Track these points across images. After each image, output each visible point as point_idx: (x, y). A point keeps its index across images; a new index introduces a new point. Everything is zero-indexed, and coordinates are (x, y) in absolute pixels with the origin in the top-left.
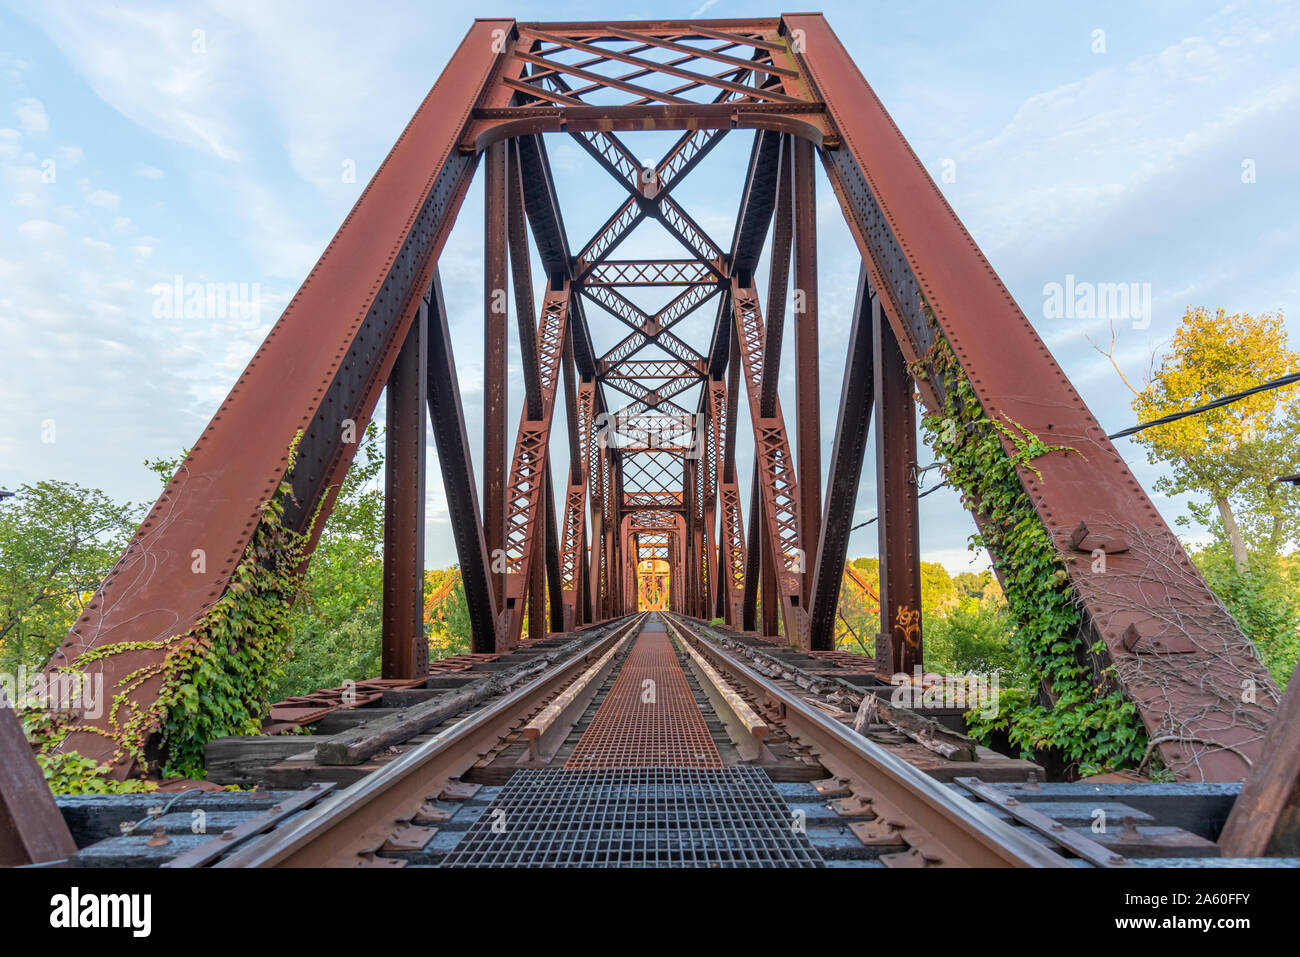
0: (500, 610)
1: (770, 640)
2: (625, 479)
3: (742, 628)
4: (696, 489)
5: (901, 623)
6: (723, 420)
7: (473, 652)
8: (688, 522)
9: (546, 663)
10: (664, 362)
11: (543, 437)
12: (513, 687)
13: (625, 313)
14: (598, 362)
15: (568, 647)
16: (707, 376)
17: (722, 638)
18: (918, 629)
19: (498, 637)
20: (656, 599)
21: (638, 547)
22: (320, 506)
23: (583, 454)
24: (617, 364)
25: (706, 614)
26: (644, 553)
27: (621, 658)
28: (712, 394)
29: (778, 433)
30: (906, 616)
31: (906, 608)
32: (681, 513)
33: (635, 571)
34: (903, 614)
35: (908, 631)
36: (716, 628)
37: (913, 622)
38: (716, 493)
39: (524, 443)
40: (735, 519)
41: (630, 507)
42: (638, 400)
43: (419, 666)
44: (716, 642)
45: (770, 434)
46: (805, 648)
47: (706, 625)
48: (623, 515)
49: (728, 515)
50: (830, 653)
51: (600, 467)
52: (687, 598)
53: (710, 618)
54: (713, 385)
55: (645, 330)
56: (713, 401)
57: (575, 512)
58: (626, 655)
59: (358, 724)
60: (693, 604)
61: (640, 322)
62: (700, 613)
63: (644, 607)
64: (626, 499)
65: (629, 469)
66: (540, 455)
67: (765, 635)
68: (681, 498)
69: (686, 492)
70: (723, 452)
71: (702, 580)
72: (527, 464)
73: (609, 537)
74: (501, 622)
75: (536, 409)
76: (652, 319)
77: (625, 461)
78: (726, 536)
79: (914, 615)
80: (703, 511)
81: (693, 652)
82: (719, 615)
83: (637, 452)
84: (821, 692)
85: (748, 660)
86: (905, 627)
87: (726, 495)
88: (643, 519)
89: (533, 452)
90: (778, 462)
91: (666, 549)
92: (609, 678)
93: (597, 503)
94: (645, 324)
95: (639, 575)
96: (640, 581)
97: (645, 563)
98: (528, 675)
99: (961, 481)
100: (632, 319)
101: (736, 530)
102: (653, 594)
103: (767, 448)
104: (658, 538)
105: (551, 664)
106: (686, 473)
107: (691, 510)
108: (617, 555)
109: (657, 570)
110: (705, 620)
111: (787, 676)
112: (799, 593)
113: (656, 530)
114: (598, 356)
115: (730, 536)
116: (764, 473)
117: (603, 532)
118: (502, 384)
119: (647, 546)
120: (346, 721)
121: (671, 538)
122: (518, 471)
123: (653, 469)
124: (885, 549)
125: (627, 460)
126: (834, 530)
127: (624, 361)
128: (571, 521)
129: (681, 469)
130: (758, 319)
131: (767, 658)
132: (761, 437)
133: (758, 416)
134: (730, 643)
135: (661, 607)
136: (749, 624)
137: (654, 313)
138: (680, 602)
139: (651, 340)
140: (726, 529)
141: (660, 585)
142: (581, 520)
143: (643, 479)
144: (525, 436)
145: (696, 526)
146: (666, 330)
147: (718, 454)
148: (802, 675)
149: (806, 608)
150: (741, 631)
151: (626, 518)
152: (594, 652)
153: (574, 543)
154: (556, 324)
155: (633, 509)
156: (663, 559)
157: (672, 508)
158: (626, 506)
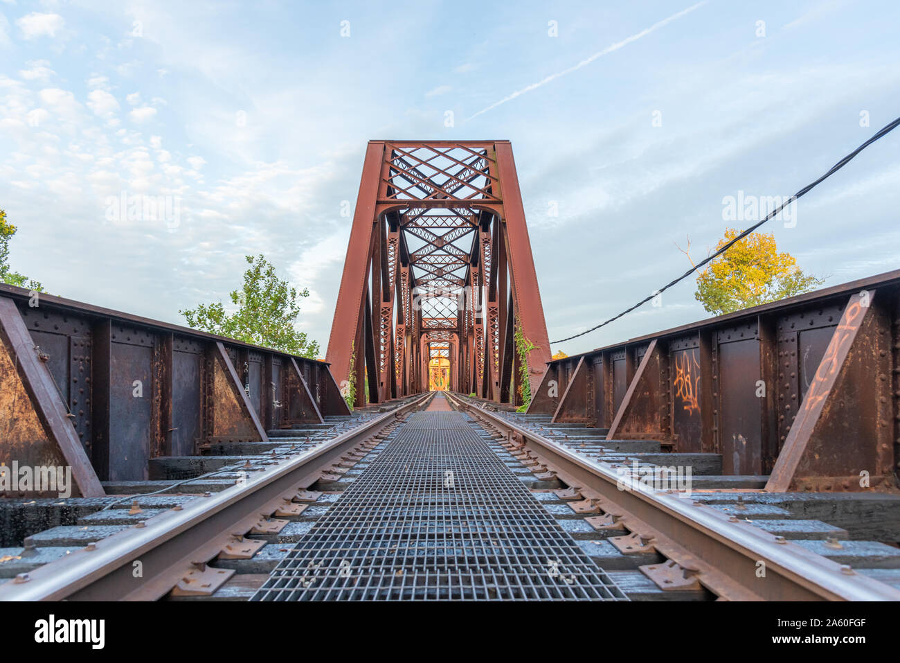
8: (460, 338)
14: (410, 255)
20: (441, 383)
21: (430, 349)
25: (468, 392)
26: (434, 353)
32: (456, 332)
33: (428, 365)
41: (426, 329)
47: (467, 397)
48: (422, 333)
52: (459, 382)
53: (470, 393)
60: (462, 386)
62: (465, 391)
63: (433, 388)
64: (424, 324)
67: (489, 398)
68: (456, 324)
69: (459, 322)
73: (415, 348)
82: (473, 391)
88: (434, 335)
91: (447, 352)
95: (430, 368)
96: (431, 371)
97: (434, 360)
102: (439, 380)
104: (443, 345)
107: (462, 332)
108: (419, 356)
109: (442, 364)
110: (467, 394)
113: (442, 341)
119: (435, 349)
121: (450, 346)
135: (444, 388)
138: (455, 385)
141: (444, 374)
145: (464, 341)
151: (423, 336)
155: (428, 330)
156: (446, 358)
157: (450, 330)
158: (424, 329)
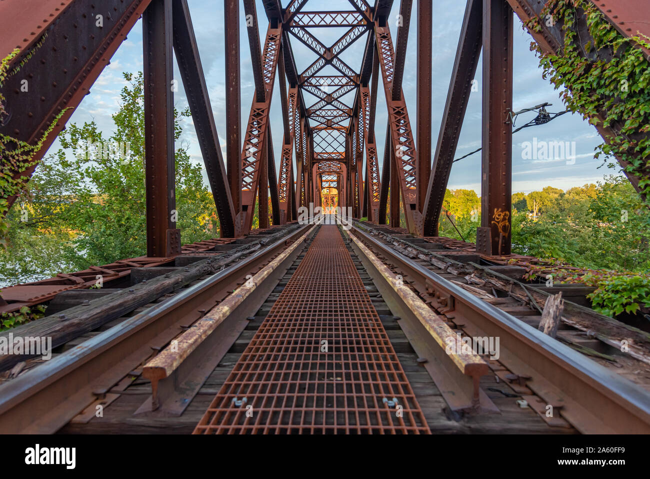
0: (237, 212)
1: (396, 230)
2: (315, 145)
3: (378, 223)
4: (352, 149)
5: (496, 220)
6: (367, 109)
7: (221, 237)
8: (348, 167)
9: (259, 246)
10: (336, 77)
11: (266, 112)
12: (227, 265)
13: (314, 45)
14: (299, 76)
15: (278, 234)
16: (359, 85)
17: (369, 229)
18: (507, 224)
19: (236, 228)
21: (322, 181)
22: (55, 123)
23: (291, 127)
24: (309, 78)
26: (325, 184)
27: (309, 242)
28: (362, 95)
29: (402, 109)
30: (499, 215)
31: (500, 210)
32: (343, 162)
33: (320, 194)
34: (498, 214)
35: (500, 225)
36: (363, 223)
37: (504, 219)
38: (363, 151)
39: (254, 115)
40: (374, 163)
41: (317, 160)
42: (322, 99)
43: (172, 248)
44: (366, 231)
45: (397, 110)
46: (420, 235)
48: (314, 164)
49: (370, 161)
50: (436, 238)
51: (301, 136)
53: (359, 218)
54: (362, 89)
55: (325, 56)
56: (362, 98)
57: (287, 159)
58: (312, 240)
59: (82, 303)
61: (322, 51)
64: (315, 155)
65: (317, 139)
66: (264, 122)
67: (392, 227)
68: (344, 155)
69: (347, 151)
70: (368, 126)
71: (355, 198)
72: (256, 128)
73: (306, 175)
74: (238, 220)
75: (262, 95)
76: (329, 50)
77: (315, 135)
78: (369, 173)
79: (506, 215)
80: (356, 161)
81: (355, 239)
82: (364, 216)
83: (321, 130)
84: (460, 274)
85: (389, 243)
86: (498, 222)
87: (369, 150)
88: (324, 166)
89: (260, 121)
90: (402, 126)
91: (335, 183)
92: (299, 257)
93: (299, 156)
94: (325, 52)
95: (322, 196)
96: (323, 199)
97: (325, 190)
98: (243, 255)
99: (583, 102)
100: (318, 49)
101: (374, 169)
102: (329, 206)
103: (396, 118)
104: (332, 177)
105: (263, 246)
106: (347, 141)
107: (350, 161)
108: (311, 185)
109: (331, 193)
110: (356, 219)
111: (422, 256)
112: (416, 202)
113: (331, 172)
114: (299, 73)
115: (372, 173)
116: (394, 132)
117: (303, 172)
118: (236, 74)
119: (327, 181)
120: (72, 301)
121: (338, 177)
122: (251, 131)
123: (330, 139)
124: (487, 170)
125: (316, 134)
126: (442, 162)
127: (313, 76)
128: (285, 164)
129: (344, 139)
130: (390, 44)
131: (403, 243)
132: (392, 112)
133: (390, 100)
134: (375, 231)
136: (382, 220)
137: (330, 46)
139: (329, 62)
140: (369, 169)
141: (333, 201)
142: (290, 164)
143: (324, 145)
144: (255, 111)
145: (352, 169)
146: (336, 56)
147: (365, 127)
148: (435, 257)
149: (421, 211)
150: (378, 225)
151: (315, 165)
152: (291, 238)
153: (286, 176)
154: (273, 46)
155: (319, 161)
156: (335, 188)
157: (339, 160)
158: (315, 159)
